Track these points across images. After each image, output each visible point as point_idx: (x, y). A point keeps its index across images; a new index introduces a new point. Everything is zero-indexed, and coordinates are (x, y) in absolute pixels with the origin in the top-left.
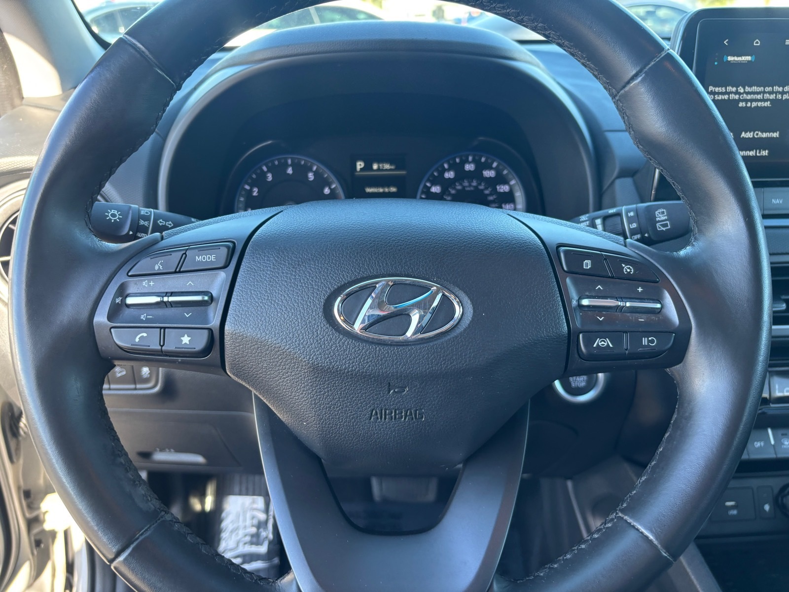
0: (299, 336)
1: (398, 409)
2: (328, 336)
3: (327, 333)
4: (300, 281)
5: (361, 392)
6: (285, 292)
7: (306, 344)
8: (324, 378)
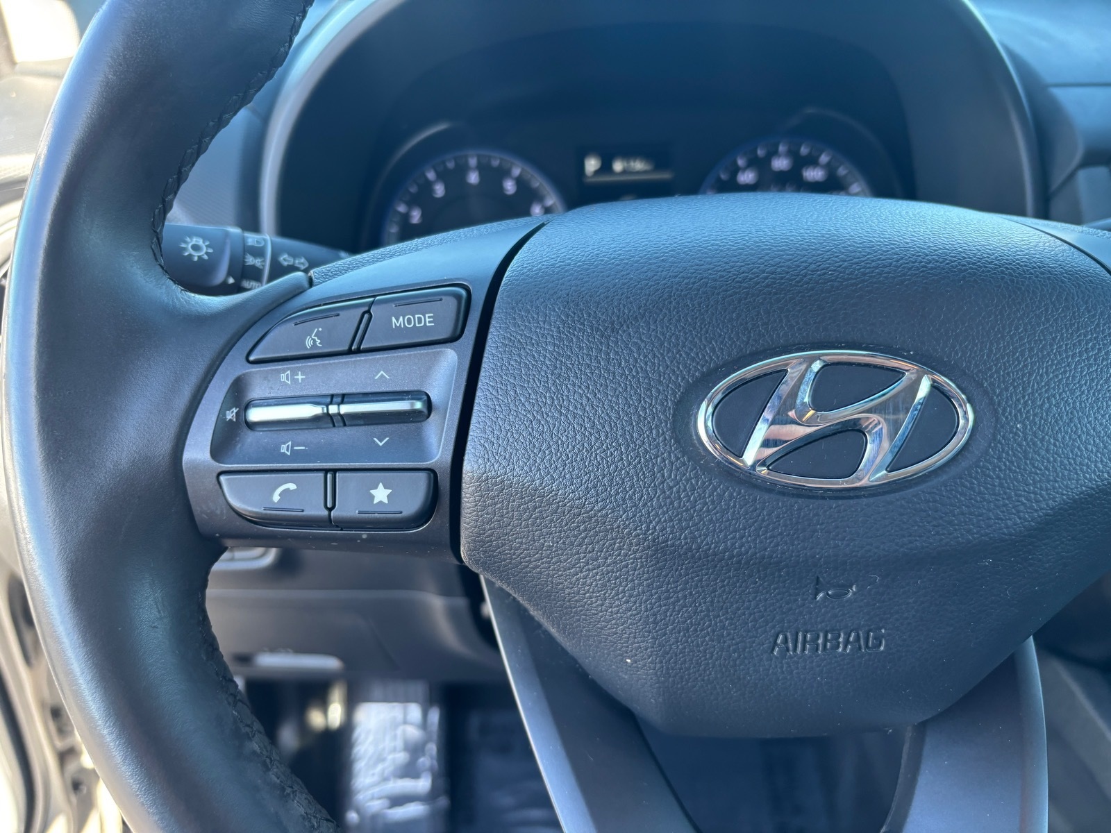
0: (623, 483)
2: (688, 480)
3: (685, 474)
4: (620, 364)
5: (756, 597)
6: (588, 388)
7: (640, 500)
8: (677, 570)
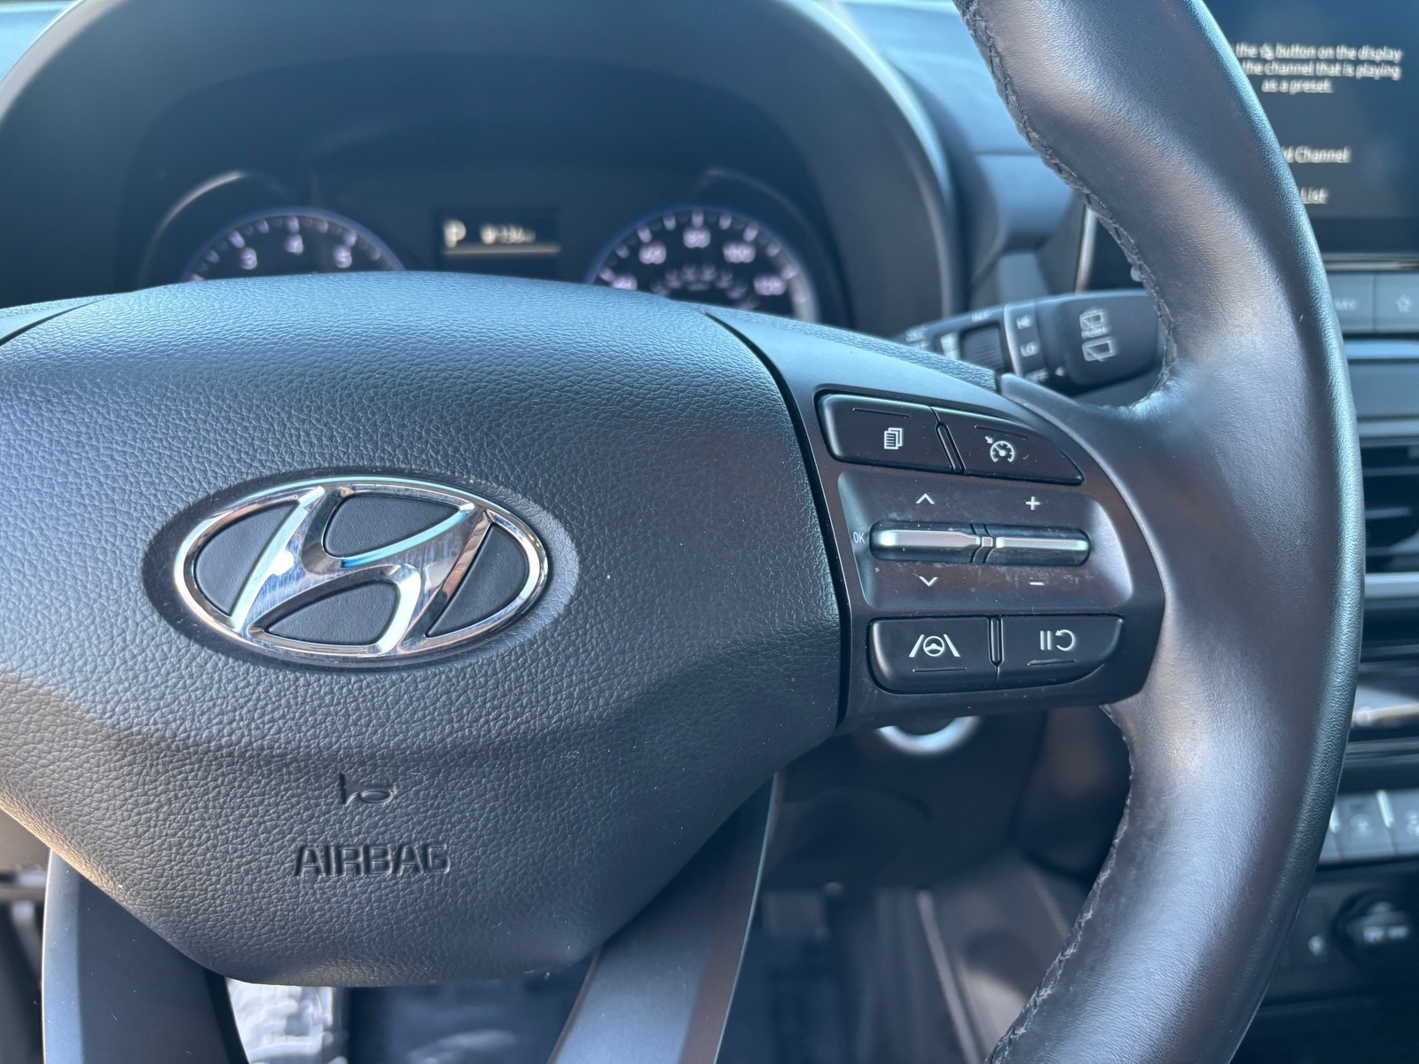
0: (71, 649)
1: (374, 844)
2: (157, 646)
3: (153, 639)
4: (80, 490)
5: (263, 801)
6: (33, 521)
7: (93, 672)
8: (151, 766)
